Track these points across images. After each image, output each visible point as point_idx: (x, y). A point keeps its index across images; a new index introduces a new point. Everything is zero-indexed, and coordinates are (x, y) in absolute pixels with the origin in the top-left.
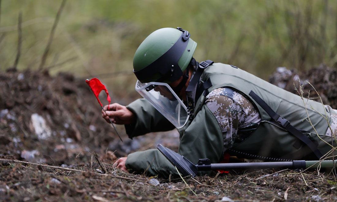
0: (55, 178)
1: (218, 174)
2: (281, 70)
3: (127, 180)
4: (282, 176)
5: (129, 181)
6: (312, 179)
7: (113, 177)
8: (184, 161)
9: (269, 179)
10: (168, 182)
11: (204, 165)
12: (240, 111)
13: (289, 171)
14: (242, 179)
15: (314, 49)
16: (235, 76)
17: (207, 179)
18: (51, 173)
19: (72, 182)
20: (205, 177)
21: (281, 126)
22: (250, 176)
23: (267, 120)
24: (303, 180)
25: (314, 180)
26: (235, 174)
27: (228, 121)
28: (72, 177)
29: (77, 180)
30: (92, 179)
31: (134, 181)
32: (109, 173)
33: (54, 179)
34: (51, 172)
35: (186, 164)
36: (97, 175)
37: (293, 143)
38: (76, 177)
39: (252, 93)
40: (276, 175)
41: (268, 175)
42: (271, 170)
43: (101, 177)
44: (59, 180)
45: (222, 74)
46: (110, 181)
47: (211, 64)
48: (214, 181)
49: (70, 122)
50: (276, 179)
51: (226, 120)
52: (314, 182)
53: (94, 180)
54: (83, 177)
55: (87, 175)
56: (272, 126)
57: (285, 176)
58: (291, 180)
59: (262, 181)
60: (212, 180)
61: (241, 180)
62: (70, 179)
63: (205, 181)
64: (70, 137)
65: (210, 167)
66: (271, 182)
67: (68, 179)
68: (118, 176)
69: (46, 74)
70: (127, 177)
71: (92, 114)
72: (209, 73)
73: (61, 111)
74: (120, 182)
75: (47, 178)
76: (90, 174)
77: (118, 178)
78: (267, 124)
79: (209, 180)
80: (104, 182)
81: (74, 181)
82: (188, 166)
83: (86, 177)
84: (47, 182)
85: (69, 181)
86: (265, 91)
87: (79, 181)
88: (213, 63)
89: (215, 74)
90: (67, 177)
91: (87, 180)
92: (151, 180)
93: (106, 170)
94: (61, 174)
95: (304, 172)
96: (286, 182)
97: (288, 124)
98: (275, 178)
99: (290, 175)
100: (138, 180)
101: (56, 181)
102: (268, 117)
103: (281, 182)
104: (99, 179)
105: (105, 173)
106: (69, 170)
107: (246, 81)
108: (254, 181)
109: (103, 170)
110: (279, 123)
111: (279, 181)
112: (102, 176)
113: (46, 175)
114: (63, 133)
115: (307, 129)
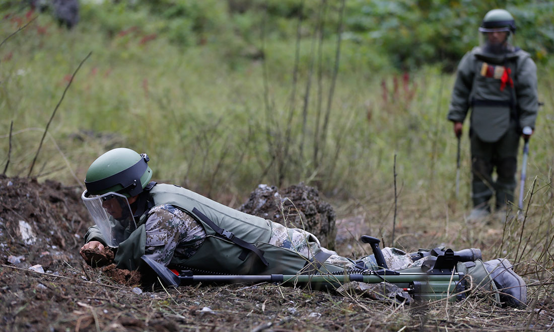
0: (42, 283)
1: (199, 285)
2: (262, 186)
3: (111, 288)
4: (260, 288)
5: (112, 289)
6: (288, 292)
7: (97, 285)
8: (167, 272)
9: (248, 291)
10: (151, 291)
11: (186, 277)
12: (181, 223)
13: (267, 284)
14: (223, 290)
15: (292, 167)
16: (178, 194)
17: (188, 289)
18: (37, 279)
19: (57, 288)
20: (187, 287)
21: (226, 238)
22: (229, 288)
23: (212, 234)
24: (280, 293)
25: (290, 294)
26: (216, 286)
27: (166, 235)
28: (58, 283)
29: (62, 286)
30: (77, 286)
31: (117, 289)
32: (94, 280)
33: (40, 285)
34: (37, 277)
35: (170, 275)
36: (82, 282)
37: (239, 255)
38: (62, 283)
39: (195, 210)
40: (254, 287)
41: (248, 287)
42: (250, 283)
43: (85, 285)
44: (44, 285)
45: (165, 192)
46: (95, 289)
47: (155, 185)
48: (195, 292)
49: (55, 229)
50: (255, 292)
51: (165, 233)
52: (290, 295)
53: (79, 286)
54: (68, 284)
55: (73, 282)
56: (217, 240)
57: (263, 288)
58: (269, 292)
59: (241, 293)
60: (193, 290)
61: (221, 291)
62: (56, 285)
63: (186, 291)
64: (56, 244)
65: (193, 278)
66: (250, 294)
67: (54, 285)
68: (102, 284)
69: (34, 181)
70: (111, 285)
71: (77, 222)
72: (153, 193)
73: (47, 218)
74: (105, 290)
75: (34, 283)
76: (75, 281)
77: (103, 286)
78: (212, 238)
79: (191, 290)
80: (89, 289)
81: (60, 287)
82: (171, 277)
83: (72, 284)
84: (33, 287)
85: (55, 287)
86: (208, 208)
87: (64, 288)
88: (157, 184)
89: (158, 193)
90: (53, 283)
91: (72, 287)
92: (134, 289)
93: (90, 278)
94: (46, 280)
95: (281, 286)
96: (264, 294)
97: (233, 236)
98: (254, 290)
99: (268, 287)
100: (121, 289)
101: (43, 286)
102: (213, 232)
103: (260, 294)
104: (84, 286)
105: (89, 280)
106: (55, 276)
107: (188, 198)
108: (234, 293)
109: (88, 278)
110: (224, 237)
111: (257, 294)
112: (86, 283)
113: (32, 280)
114: (48, 240)
115: (252, 242)
